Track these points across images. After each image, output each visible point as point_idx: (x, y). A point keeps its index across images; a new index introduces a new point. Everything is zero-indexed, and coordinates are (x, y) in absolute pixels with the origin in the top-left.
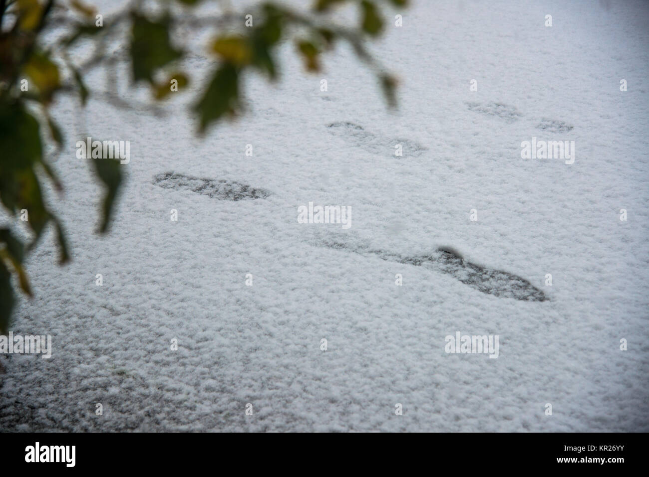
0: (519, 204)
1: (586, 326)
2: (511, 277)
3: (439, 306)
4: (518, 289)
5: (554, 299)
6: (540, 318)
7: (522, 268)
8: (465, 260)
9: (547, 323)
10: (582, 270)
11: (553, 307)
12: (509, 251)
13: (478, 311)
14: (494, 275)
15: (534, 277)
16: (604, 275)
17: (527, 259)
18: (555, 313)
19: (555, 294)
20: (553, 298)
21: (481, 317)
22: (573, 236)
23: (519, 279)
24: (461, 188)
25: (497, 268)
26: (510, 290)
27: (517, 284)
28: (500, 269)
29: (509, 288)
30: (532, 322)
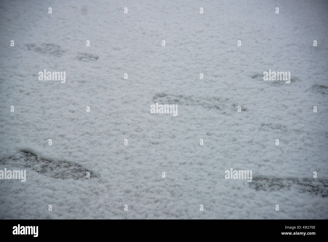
0: (70, 113)
1: (121, 192)
2: (69, 164)
3: (23, 192)
4: (76, 172)
5: (99, 176)
6: (92, 190)
7: (77, 157)
8: (39, 157)
9: (97, 193)
10: (115, 154)
11: (100, 181)
12: (68, 146)
13: (51, 192)
14: (59, 165)
15: (85, 163)
16: (128, 156)
17: (80, 151)
18: (101, 186)
19: (100, 173)
20: (99, 175)
21: (53, 195)
22: (107, 132)
23: (76, 165)
24: (30, 106)
25: (61, 160)
26: (71, 173)
27: (75, 169)
28: (63, 160)
29: (70, 173)
30: (87, 194)
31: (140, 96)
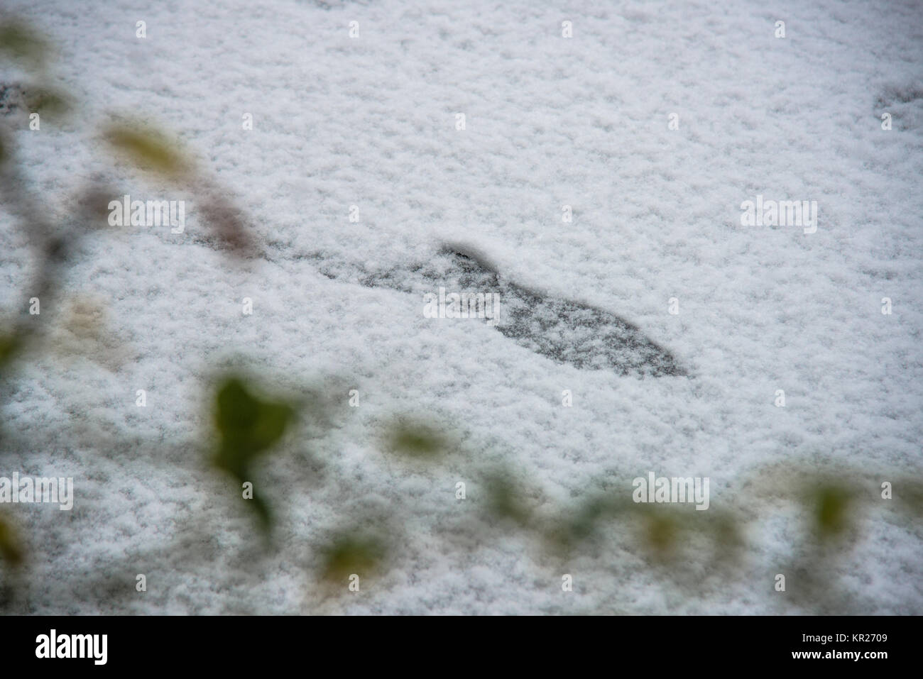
0: (599, 132)
1: (766, 438)
2: (598, 318)
3: (461, 395)
4: (621, 347)
5: (696, 372)
6: (672, 420)
7: (624, 296)
8: (504, 277)
9: (687, 432)
10: (744, 297)
11: (696, 392)
12: (592, 252)
13: (543, 406)
14: (565, 313)
15: (651, 318)
16: (790, 311)
17: (631, 273)
18: (701, 407)
19: (697, 360)
20: (694, 368)
21: (552, 420)
22: (718, 214)
23: (619, 321)
24: (474, 91)
25: (570, 295)
26: (603, 350)
27: (615, 336)
28: (579, 297)
29: (601, 346)
30: (657, 431)
31: (831, 89)
